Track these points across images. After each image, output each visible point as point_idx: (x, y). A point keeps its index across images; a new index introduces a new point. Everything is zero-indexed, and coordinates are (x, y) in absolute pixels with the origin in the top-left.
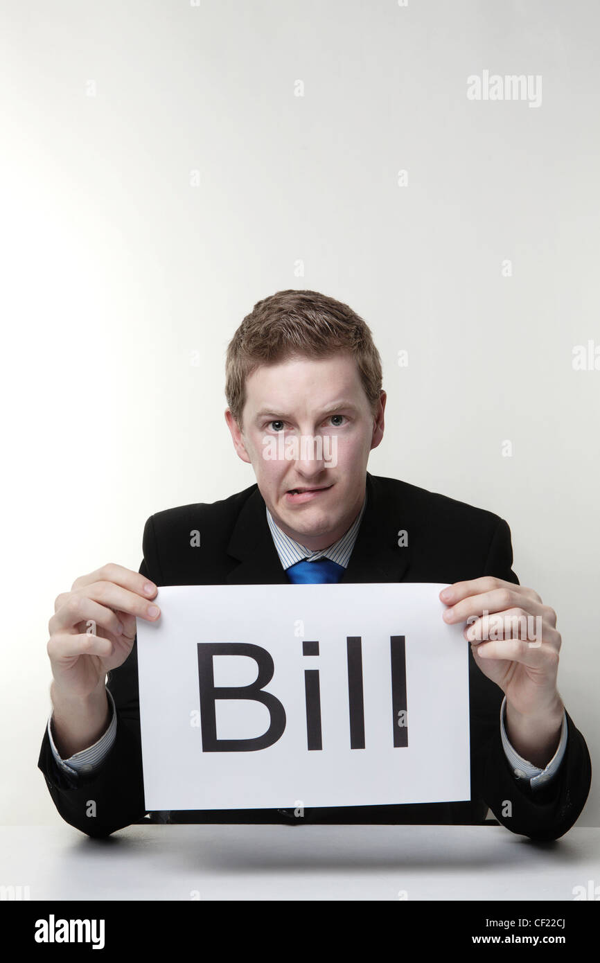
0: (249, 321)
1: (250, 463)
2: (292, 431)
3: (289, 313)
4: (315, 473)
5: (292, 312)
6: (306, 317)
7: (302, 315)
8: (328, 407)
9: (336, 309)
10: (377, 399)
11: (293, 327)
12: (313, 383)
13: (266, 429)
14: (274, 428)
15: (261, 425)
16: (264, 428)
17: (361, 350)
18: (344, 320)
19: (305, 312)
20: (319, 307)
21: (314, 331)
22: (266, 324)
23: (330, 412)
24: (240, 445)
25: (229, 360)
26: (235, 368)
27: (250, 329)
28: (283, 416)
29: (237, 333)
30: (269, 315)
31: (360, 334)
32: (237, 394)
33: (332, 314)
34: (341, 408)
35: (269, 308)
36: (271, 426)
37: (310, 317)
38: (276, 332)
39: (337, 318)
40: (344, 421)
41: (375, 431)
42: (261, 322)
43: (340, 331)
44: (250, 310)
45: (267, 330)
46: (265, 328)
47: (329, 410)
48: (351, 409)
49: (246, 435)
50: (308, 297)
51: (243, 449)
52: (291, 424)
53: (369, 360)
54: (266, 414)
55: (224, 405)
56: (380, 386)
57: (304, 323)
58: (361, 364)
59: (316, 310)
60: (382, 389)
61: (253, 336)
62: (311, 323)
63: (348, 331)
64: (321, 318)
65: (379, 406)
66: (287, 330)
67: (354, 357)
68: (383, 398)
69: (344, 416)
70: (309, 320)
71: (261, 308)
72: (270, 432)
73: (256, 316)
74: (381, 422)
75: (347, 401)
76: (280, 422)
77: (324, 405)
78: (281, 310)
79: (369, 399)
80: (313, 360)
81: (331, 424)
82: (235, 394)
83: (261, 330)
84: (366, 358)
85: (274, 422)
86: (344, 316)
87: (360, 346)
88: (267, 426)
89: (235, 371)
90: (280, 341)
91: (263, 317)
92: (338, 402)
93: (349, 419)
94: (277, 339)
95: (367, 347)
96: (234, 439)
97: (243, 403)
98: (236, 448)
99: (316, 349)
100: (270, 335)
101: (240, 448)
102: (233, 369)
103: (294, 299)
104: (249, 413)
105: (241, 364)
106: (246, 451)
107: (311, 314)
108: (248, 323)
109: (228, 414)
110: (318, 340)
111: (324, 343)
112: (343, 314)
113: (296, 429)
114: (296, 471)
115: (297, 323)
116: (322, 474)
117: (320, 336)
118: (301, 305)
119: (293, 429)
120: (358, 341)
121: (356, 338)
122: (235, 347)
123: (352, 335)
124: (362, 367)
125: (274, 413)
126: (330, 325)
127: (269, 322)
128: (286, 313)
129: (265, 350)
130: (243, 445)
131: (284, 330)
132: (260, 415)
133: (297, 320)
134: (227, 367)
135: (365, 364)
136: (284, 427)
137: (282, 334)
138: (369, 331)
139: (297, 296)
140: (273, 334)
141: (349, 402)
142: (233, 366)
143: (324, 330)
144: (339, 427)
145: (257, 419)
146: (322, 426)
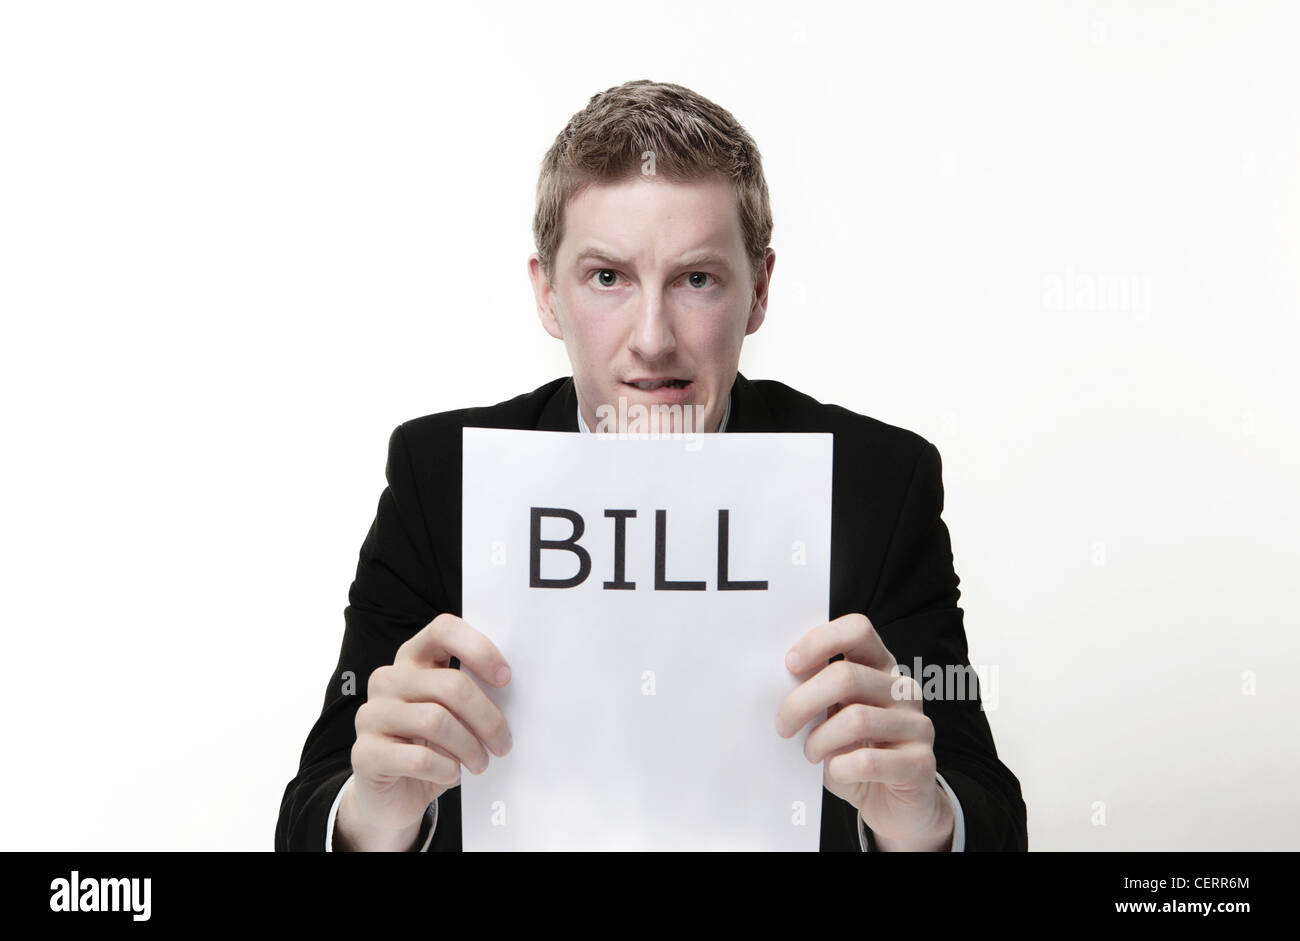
0: (580, 119)
1: (562, 339)
2: (629, 289)
3: (644, 108)
4: (659, 354)
5: (649, 108)
6: (669, 117)
7: (662, 114)
8: (687, 258)
9: (715, 114)
10: (761, 258)
11: (648, 130)
12: (669, 218)
13: (590, 282)
14: (601, 282)
15: (582, 274)
16: (587, 280)
17: (746, 179)
18: (725, 132)
19: (668, 109)
20: (689, 106)
21: (679, 138)
22: (605, 122)
23: (690, 266)
24: (548, 311)
25: (543, 174)
26: (552, 187)
27: (582, 129)
28: (618, 263)
29: (560, 137)
30: (611, 110)
31: (746, 155)
32: (551, 227)
33: (708, 119)
34: (707, 262)
35: (613, 101)
36: (597, 277)
37: (676, 118)
38: (622, 133)
39: (714, 125)
40: (709, 281)
41: (754, 308)
42: (599, 120)
43: (717, 145)
44: (582, 105)
45: (607, 130)
46: (605, 126)
47: (688, 263)
48: (721, 264)
49: (559, 292)
50: (675, 91)
51: (553, 317)
52: (628, 277)
53: (757, 197)
54: (592, 256)
55: (530, 247)
56: (767, 240)
57: (666, 126)
58: (743, 199)
59: (684, 110)
60: (770, 246)
61: (585, 139)
62: (677, 127)
63: (729, 147)
64: (692, 121)
65: (763, 271)
66: (640, 133)
67: (734, 188)
68: (771, 261)
69: (709, 274)
70: (674, 123)
71: (600, 101)
72: (595, 286)
73: (592, 111)
74: (763, 297)
75: (717, 252)
76: (612, 273)
77: (682, 254)
78: (631, 103)
79: (750, 255)
80: (672, 182)
81: (688, 284)
82: (546, 226)
83: (598, 130)
84: (752, 192)
85: (604, 271)
86: (726, 126)
87: (744, 172)
88: (592, 277)
89: (551, 191)
90: (627, 150)
91: (603, 112)
92: (701, 253)
93: (717, 280)
94: (623, 144)
95: (754, 177)
96: (538, 302)
97: (558, 241)
98: (540, 316)
99: (679, 166)
100: (612, 138)
101: (548, 316)
102: (549, 188)
103: (653, 91)
104: (565, 257)
105: (561, 182)
106: (556, 320)
107: (677, 115)
108: (578, 120)
109: (533, 263)
110: (683, 153)
111: (691, 158)
112: (725, 121)
113: (635, 285)
114: (630, 350)
115: (655, 124)
116: (669, 357)
117: (687, 147)
118: (663, 99)
119: (630, 285)
120: (743, 164)
121: (740, 160)
122: (554, 159)
123: (734, 154)
124: (744, 204)
125: (604, 255)
126: (704, 133)
127: (612, 119)
128: (639, 108)
129: (602, 159)
130: (552, 312)
131: (635, 134)
132: (583, 257)
133: (657, 122)
134: (539, 187)
135: (749, 201)
136: (618, 281)
137: (630, 137)
138: (758, 155)
139: (657, 88)
140: (616, 137)
141: (719, 254)
142: (549, 185)
143: (694, 140)
144: (700, 290)
145: (578, 263)
146: (675, 285)
